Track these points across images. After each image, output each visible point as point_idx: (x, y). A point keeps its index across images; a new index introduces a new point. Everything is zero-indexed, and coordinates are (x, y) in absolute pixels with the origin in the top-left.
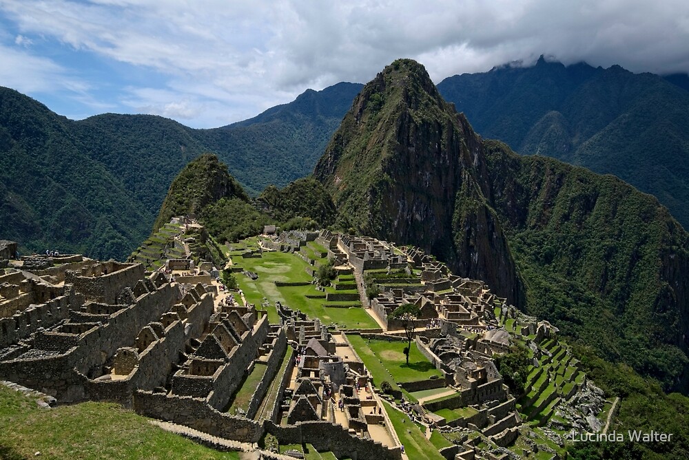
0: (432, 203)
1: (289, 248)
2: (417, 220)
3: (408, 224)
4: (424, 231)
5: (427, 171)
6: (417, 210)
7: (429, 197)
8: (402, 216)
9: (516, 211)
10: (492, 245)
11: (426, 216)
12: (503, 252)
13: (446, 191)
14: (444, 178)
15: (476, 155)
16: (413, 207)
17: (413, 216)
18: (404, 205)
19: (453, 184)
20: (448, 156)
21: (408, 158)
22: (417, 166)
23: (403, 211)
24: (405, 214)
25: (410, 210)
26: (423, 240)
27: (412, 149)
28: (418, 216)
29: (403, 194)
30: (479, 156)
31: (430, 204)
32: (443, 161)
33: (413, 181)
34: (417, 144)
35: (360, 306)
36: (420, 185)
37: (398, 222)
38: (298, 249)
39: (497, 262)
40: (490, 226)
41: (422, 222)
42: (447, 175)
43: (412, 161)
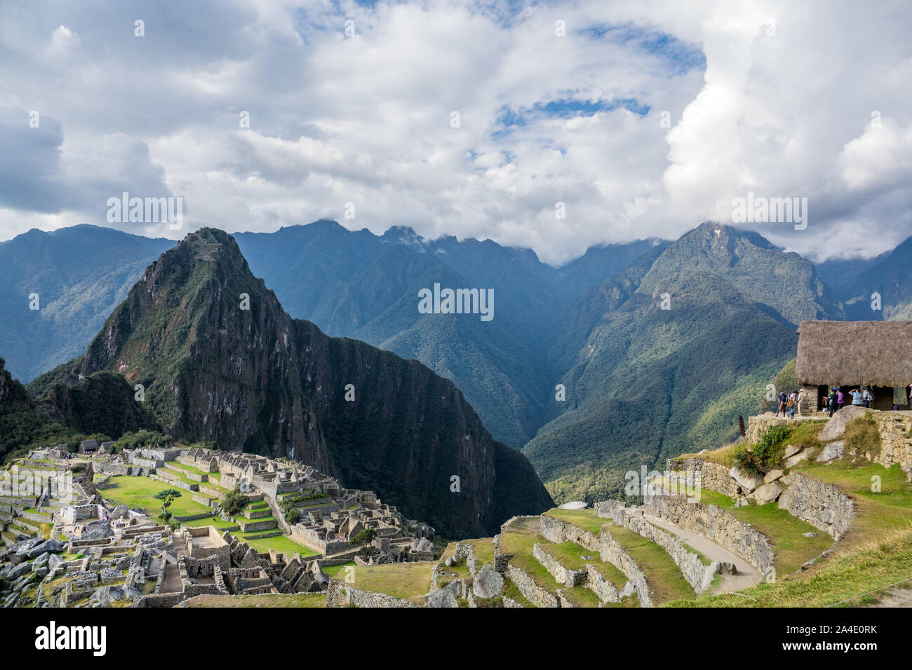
0: (245, 394)
1: (141, 470)
2: (227, 414)
3: (218, 420)
4: (236, 427)
5: (240, 357)
6: (228, 403)
7: (242, 387)
8: (212, 410)
9: (326, 397)
10: (307, 437)
11: (238, 409)
12: (318, 445)
13: (259, 378)
14: (257, 363)
15: (285, 336)
16: (223, 400)
17: (223, 411)
18: (214, 398)
19: (267, 371)
20: (262, 339)
21: (219, 342)
22: (228, 351)
23: (213, 404)
24: (216, 407)
25: (221, 403)
26: (234, 437)
27: (224, 332)
28: (229, 410)
29: (215, 385)
30: (288, 337)
31: (242, 394)
32: (257, 345)
33: (225, 368)
34: (229, 325)
35: (280, 534)
36: (232, 372)
37: (208, 418)
38: (154, 472)
39: (313, 456)
40: (306, 416)
41: (234, 416)
42: (261, 360)
43: (224, 345)
